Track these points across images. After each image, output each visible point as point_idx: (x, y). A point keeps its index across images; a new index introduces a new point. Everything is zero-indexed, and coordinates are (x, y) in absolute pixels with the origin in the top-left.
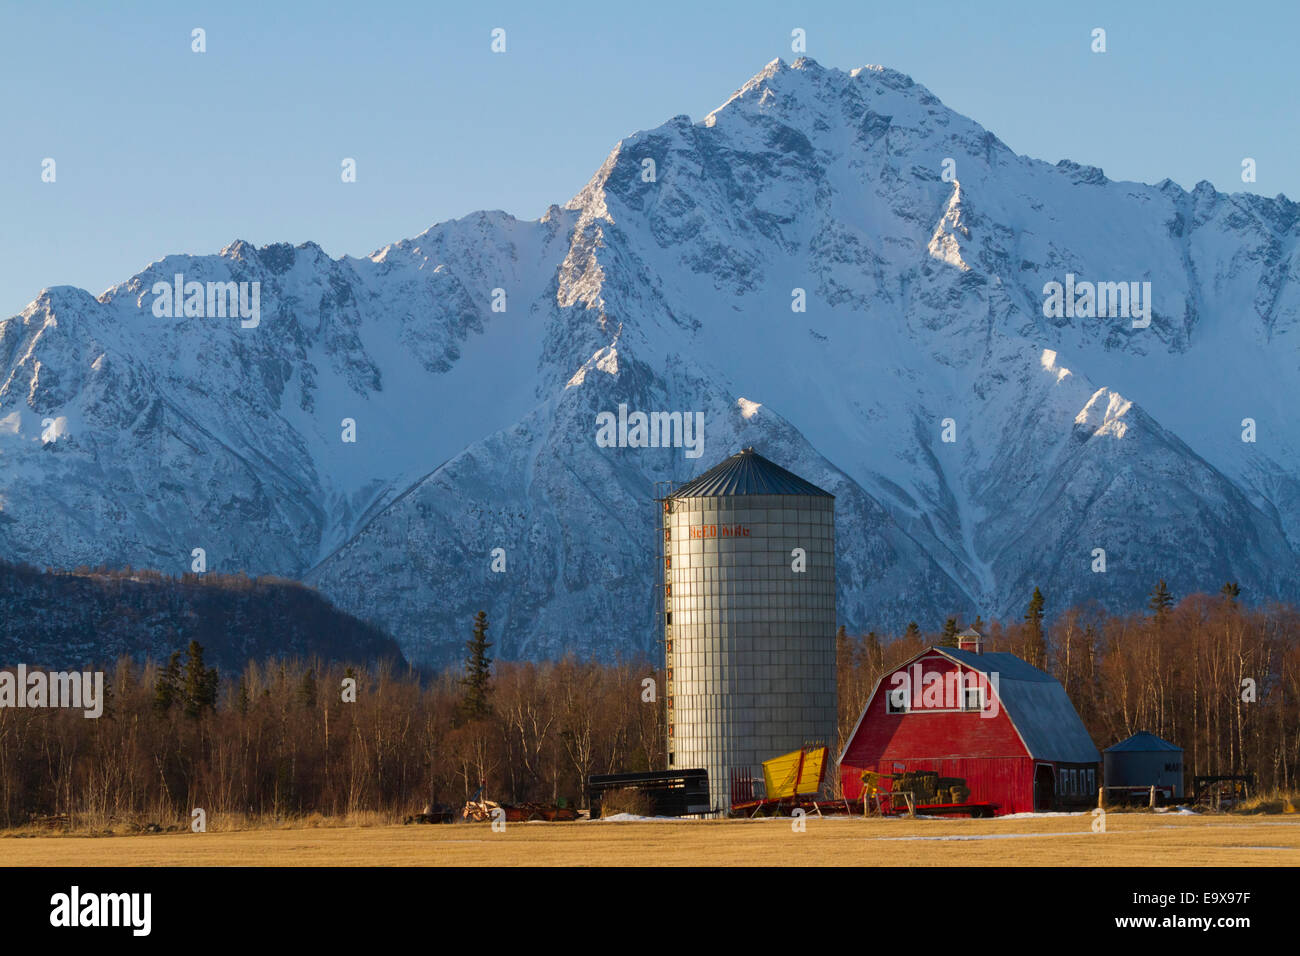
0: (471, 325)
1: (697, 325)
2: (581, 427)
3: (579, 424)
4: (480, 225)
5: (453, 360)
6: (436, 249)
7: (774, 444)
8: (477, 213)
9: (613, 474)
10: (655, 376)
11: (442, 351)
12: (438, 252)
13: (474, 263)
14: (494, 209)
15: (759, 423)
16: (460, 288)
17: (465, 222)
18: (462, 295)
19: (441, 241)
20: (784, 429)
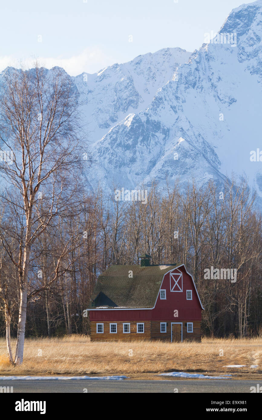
0: (132, 105)
1: (233, 101)
2: (99, 154)
3: (99, 152)
4: (164, 55)
5: (113, 122)
6: (135, 68)
7: (183, 161)
8: (164, 49)
9: (106, 177)
10: (162, 127)
11: (108, 118)
12: (135, 69)
13: (151, 74)
14: (175, 47)
15: (178, 149)
16: (131, 87)
17: (157, 54)
18: (131, 90)
19: (139, 64)
20: (191, 152)
